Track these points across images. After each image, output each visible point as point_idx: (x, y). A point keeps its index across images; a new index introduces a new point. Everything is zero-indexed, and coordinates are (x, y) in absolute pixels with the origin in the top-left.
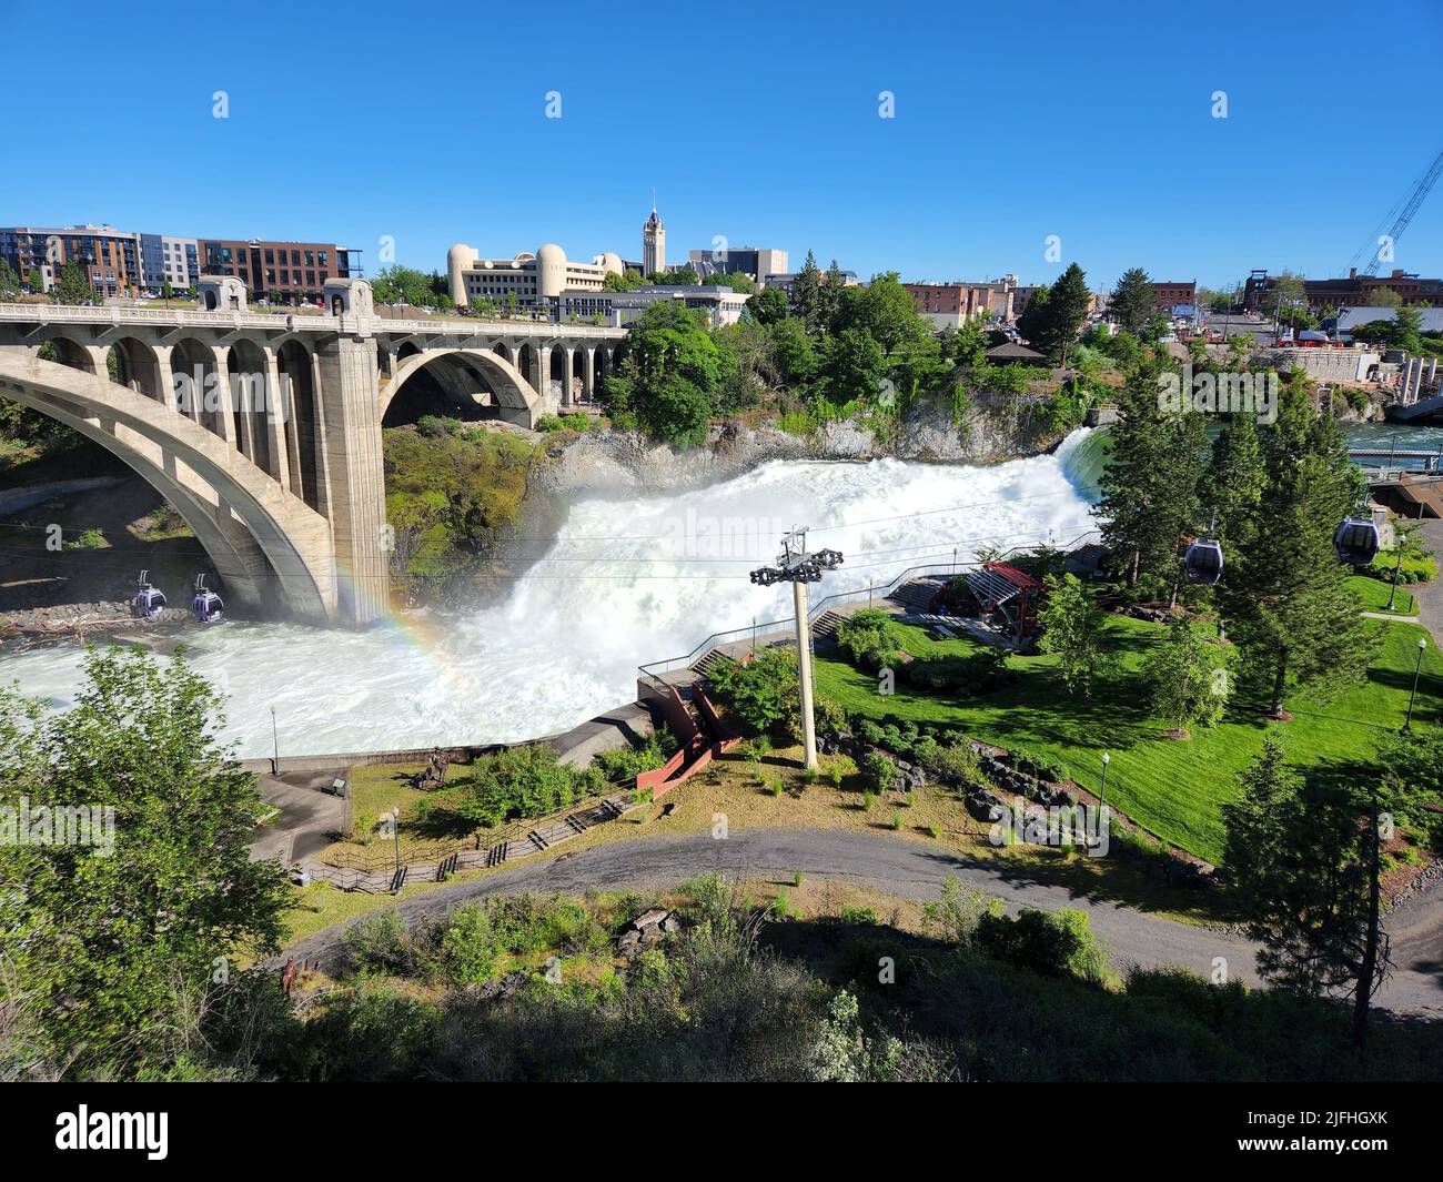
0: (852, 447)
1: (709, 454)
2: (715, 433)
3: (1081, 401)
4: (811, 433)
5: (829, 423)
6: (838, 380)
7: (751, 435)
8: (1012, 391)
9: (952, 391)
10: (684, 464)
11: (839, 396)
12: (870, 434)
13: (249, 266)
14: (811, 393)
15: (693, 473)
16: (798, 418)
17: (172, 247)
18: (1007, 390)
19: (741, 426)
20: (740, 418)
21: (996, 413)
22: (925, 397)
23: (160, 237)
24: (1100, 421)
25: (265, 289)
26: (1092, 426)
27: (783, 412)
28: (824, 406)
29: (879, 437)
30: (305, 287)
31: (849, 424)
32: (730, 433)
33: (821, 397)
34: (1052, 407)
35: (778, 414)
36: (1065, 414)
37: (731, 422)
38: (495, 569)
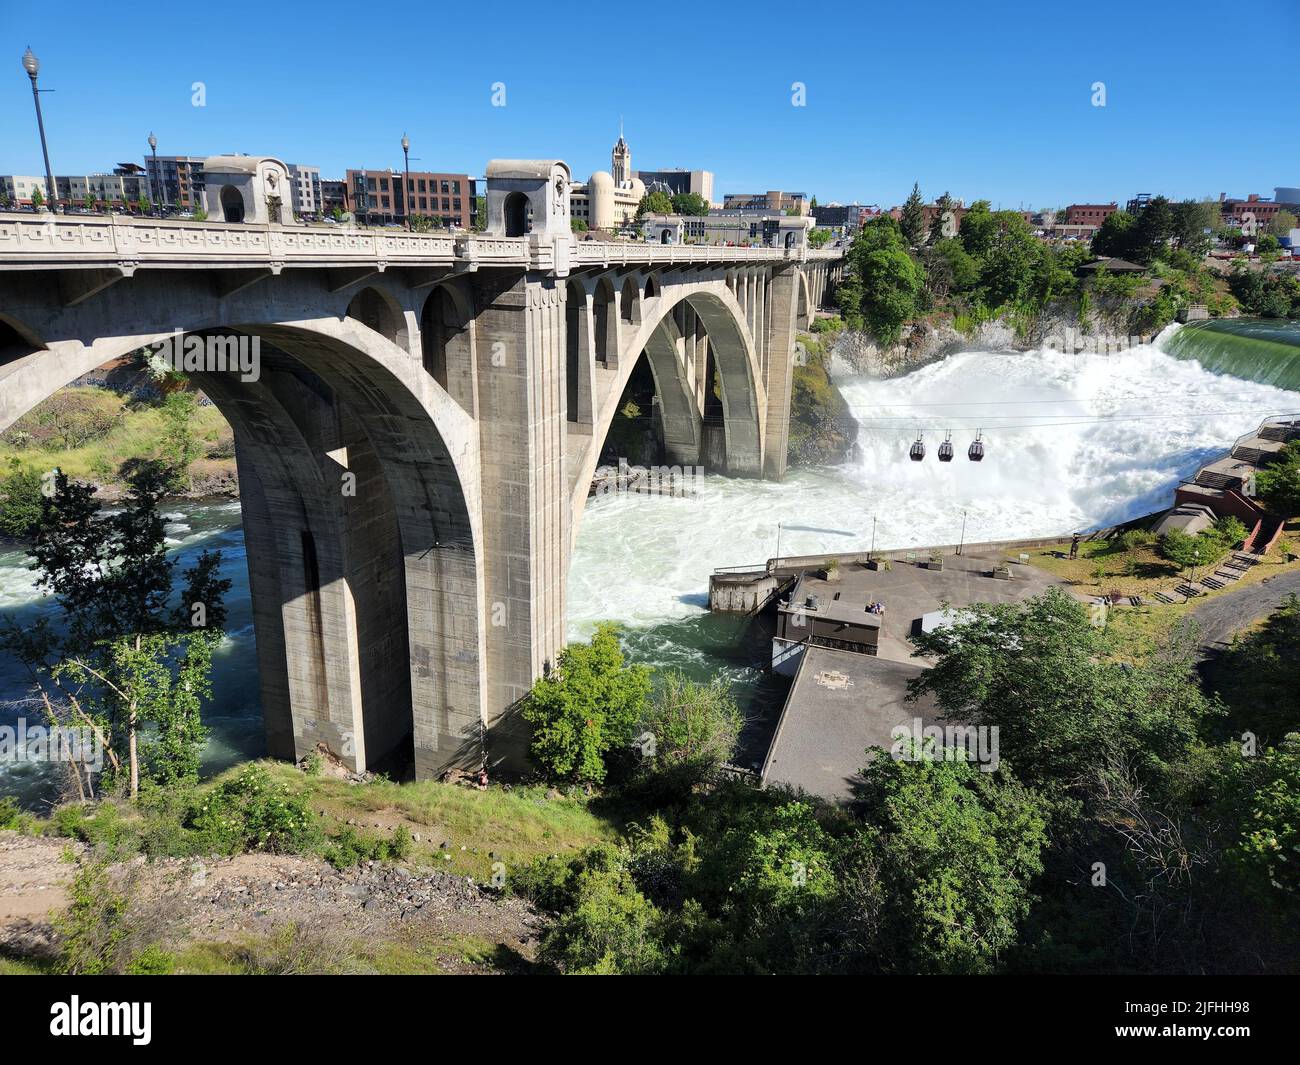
0: (1000, 341)
1: (903, 349)
2: (905, 332)
3: (1174, 303)
4: (970, 331)
5: (984, 323)
6: (995, 288)
7: (935, 332)
8: (1125, 296)
9: (1081, 296)
10: (883, 356)
11: (993, 302)
12: (1013, 330)
13: (391, 193)
14: (972, 299)
15: (891, 363)
16: (964, 320)
17: (303, 175)
18: (1123, 295)
19: (929, 326)
20: (926, 319)
21: (1111, 312)
22: (1055, 301)
23: (295, 166)
24: (1189, 318)
25: (406, 214)
26: (1182, 322)
27: (956, 315)
28: (981, 308)
29: (1019, 332)
30: (441, 213)
31: (998, 322)
32: (920, 331)
33: (980, 302)
34: (1154, 307)
35: (952, 316)
36: (1165, 313)
37: (920, 323)
38: (833, 436)
